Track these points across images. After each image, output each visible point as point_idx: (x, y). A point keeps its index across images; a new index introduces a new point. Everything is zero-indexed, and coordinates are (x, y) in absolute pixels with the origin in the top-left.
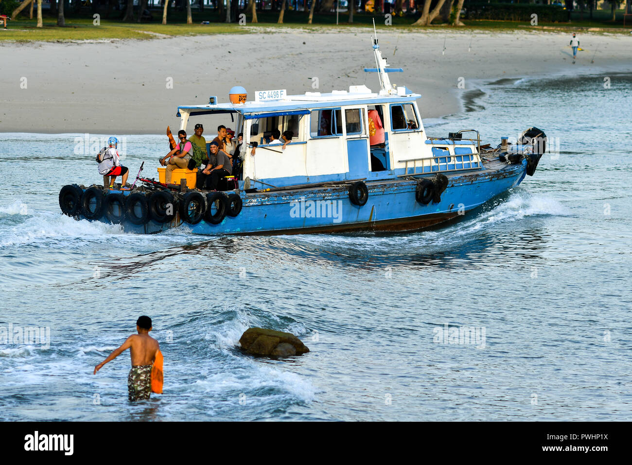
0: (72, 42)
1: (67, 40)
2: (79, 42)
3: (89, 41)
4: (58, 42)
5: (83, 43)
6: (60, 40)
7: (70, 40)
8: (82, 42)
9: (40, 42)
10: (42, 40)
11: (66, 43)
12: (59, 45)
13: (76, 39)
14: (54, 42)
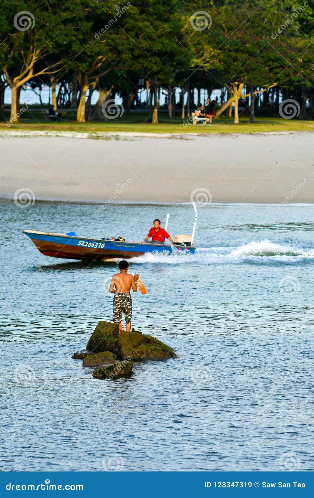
0: (260, 134)
1: (256, 133)
2: (266, 133)
3: (273, 133)
4: (250, 134)
5: (268, 135)
6: (252, 133)
7: (259, 132)
8: (268, 133)
9: (237, 134)
10: (238, 132)
11: (256, 134)
12: (251, 136)
13: (264, 132)
14: (247, 134)
